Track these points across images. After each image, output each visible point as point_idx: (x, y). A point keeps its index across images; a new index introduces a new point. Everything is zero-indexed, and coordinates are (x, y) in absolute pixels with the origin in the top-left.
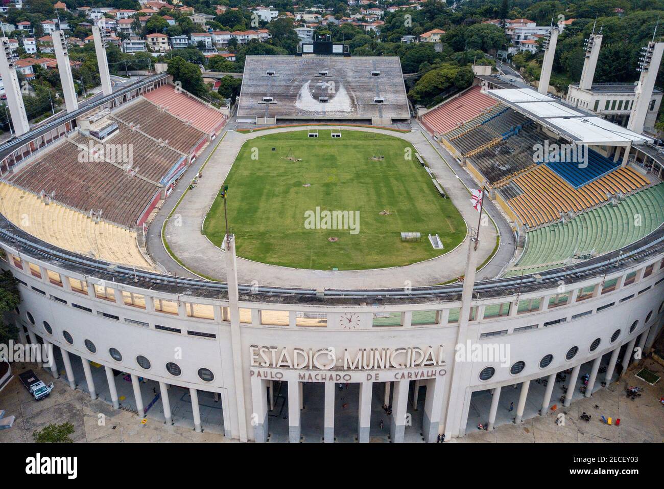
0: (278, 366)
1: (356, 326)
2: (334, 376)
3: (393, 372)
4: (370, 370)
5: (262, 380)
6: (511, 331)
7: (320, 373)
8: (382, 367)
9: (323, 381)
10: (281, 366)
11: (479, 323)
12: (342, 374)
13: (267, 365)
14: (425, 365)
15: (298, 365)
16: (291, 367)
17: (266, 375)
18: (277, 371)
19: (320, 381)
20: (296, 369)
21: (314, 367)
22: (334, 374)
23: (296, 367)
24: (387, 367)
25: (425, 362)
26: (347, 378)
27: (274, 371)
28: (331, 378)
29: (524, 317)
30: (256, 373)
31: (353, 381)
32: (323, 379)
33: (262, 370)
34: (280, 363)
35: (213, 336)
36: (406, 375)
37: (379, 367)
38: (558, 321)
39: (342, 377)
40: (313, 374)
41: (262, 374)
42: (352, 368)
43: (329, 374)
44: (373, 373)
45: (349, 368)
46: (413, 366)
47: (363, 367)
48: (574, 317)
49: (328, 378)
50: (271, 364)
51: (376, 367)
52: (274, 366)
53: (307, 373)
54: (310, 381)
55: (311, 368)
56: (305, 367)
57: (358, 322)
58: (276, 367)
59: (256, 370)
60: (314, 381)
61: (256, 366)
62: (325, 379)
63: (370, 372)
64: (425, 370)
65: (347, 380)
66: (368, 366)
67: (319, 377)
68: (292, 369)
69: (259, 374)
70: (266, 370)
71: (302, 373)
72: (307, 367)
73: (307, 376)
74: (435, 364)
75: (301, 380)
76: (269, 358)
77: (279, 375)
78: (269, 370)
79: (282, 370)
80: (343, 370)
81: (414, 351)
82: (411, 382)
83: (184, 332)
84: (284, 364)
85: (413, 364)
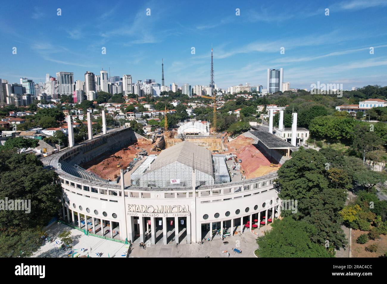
2: (153, 215)
3: (172, 214)
5: (131, 216)
6: (211, 201)
7: (149, 214)
8: (169, 212)
11: (199, 198)
12: (156, 214)
13: (133, 211)
15: (142, 211)
18: (136, 213)
19: (149, 217)
21: (147, 212)
25: (183, 211)
26: (157, 215)
27: (135, 213)
28: (152, 215)
29: (215, 196)
30: (129, 214)
33: (131, 213)
34: (137, 211)
35: (117, 201)
36: (177, 215)
38: (229, 199)
39: (156, 215)
40: (147, 214)
41: (131, 214)
42: (159, 212)
43: (152, 214)
44: (166, 214)
45: (158, 213)
47: (162, 212)
48: (235, 198)
49: (151, 216)
51: (167, 212)
52: (135, 211)
53: (145, 214)
54: (146, 217)
56: (144, 212)
57: (160, 196)
60: (147, 217)
61: (129, 212)
64: (183, 213)
66: (164, 212)
67: (149, 215)
68: (140, 212)
70: (132, 213)
71: (143, 214)
73: (145, 215)
74: (186, 212)
75: (143, 216)
76: (133, 208)
77: (136, 215)
78: (133, 213)
79: (137, 213)
80: (156, 213)
81: (179, 206)
82: (178, 217)
83: (108, 200)
84: (138, 211)
85: (179, 211)
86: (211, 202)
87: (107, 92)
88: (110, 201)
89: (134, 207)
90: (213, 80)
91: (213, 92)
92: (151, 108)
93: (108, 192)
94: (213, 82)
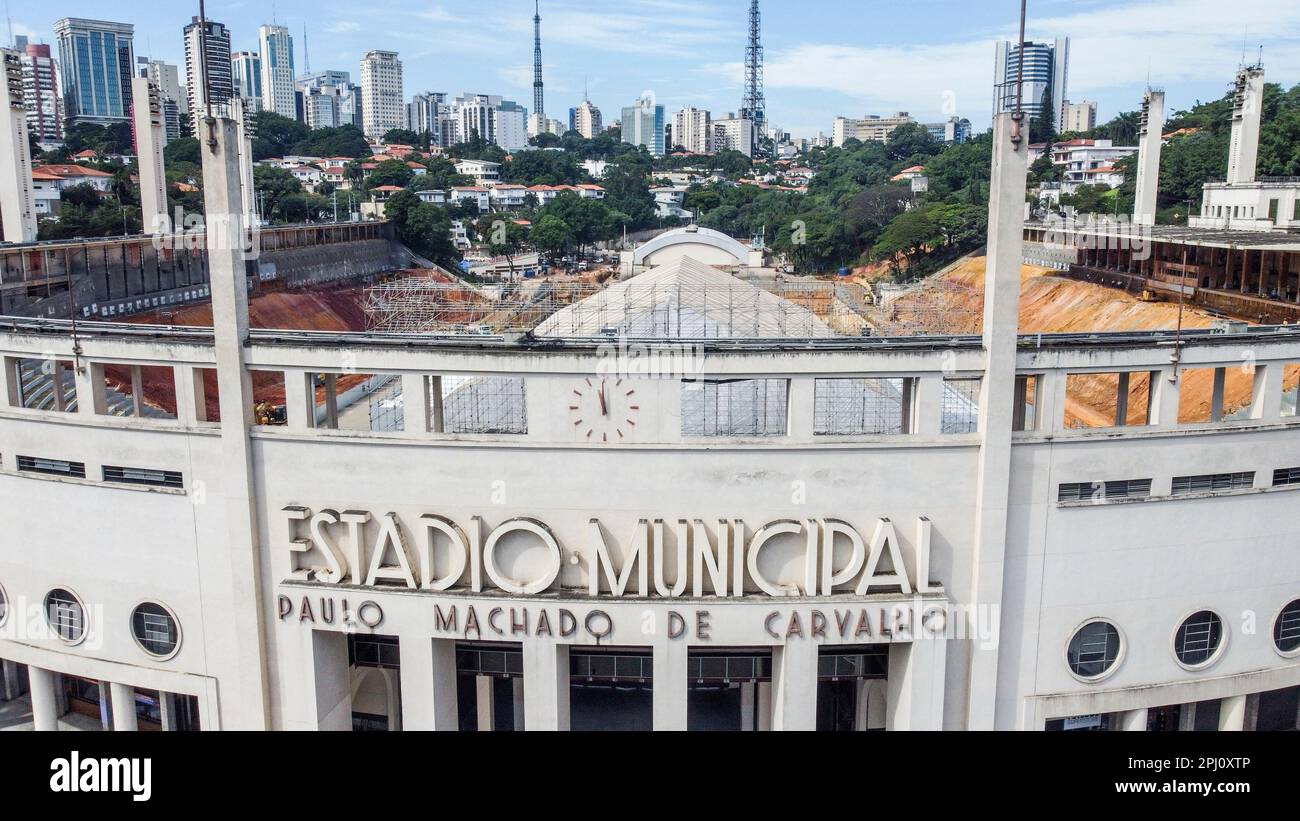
0: (370, 582)
1: (626, 429)
2: (554, 624)
3: (758, 611)
4: (676, 599)
5: (315, 632)
6: (1161, 486)
7: (506, 605)
8: (721, 589)
9: (519, 637)
10: (379, 581)
11: (1050, 439)
12: (580, 609)
13: (336, 577)
14: (872, 590)
15: (435, 579)
16: (412, 584)
17: (328, 616)
19: (509, 637)
20: (425, 592)
21: (487, 587)
22: (553, 608)
23: (426, 585)
24: (738, 591)
25: (868, 580)
26: (599, 625)
27: (356, 598)
28: (544, 626)
29: (1202, 433)
31: (619, 639)
32: (515, 628)
33: (315, 595)
34: (375, 572)
35: (174, 481)
37: (708, 591)
39: (581, 622)
40: (484, 607)
41: (316, 609)
42: (618, 590)
43: (535, 608)
44: (688, 611)
45: (605, 591)
46: (827, 590)
47: (652, 591)
49: (534, 626)
50: (346, 578)
51: (697, 591)
52: (356, 580)
53: (462, 605)
54: (473, 635)
55: (476, 587)
56: (453, 587)
57: (633, 415)
58: (363, 586)
59: (296, 595)
60: (488, 635)
61: (299, 583)
62: (525, 628)
63: (679, 608)
65: (598, 637)
66: (669, 585)
67: (503, 622)
68: (413, 591)
69: (307, 612)
70: (327, 593)
71: (446, 604)
72: (460, 586)
73: (462, 618)
74: (906, 589)
75: (443, 635)
76: (341, 554)
77: (371, 615)
78: (338, 596)
79: (381, 597)
80: (584, 597)
81: (829, 530)
82: (825, 652)
83: (94, 472)
84: (388, 573)
85: (828, 583)
86: (1161, 500)
87: (292, 115)
88: (113, 474)
89: (351, 543)
90: (759, 89)
91: (756, 141)
92: (487, 177)
93: (85, 388)
94: (756, 96)
